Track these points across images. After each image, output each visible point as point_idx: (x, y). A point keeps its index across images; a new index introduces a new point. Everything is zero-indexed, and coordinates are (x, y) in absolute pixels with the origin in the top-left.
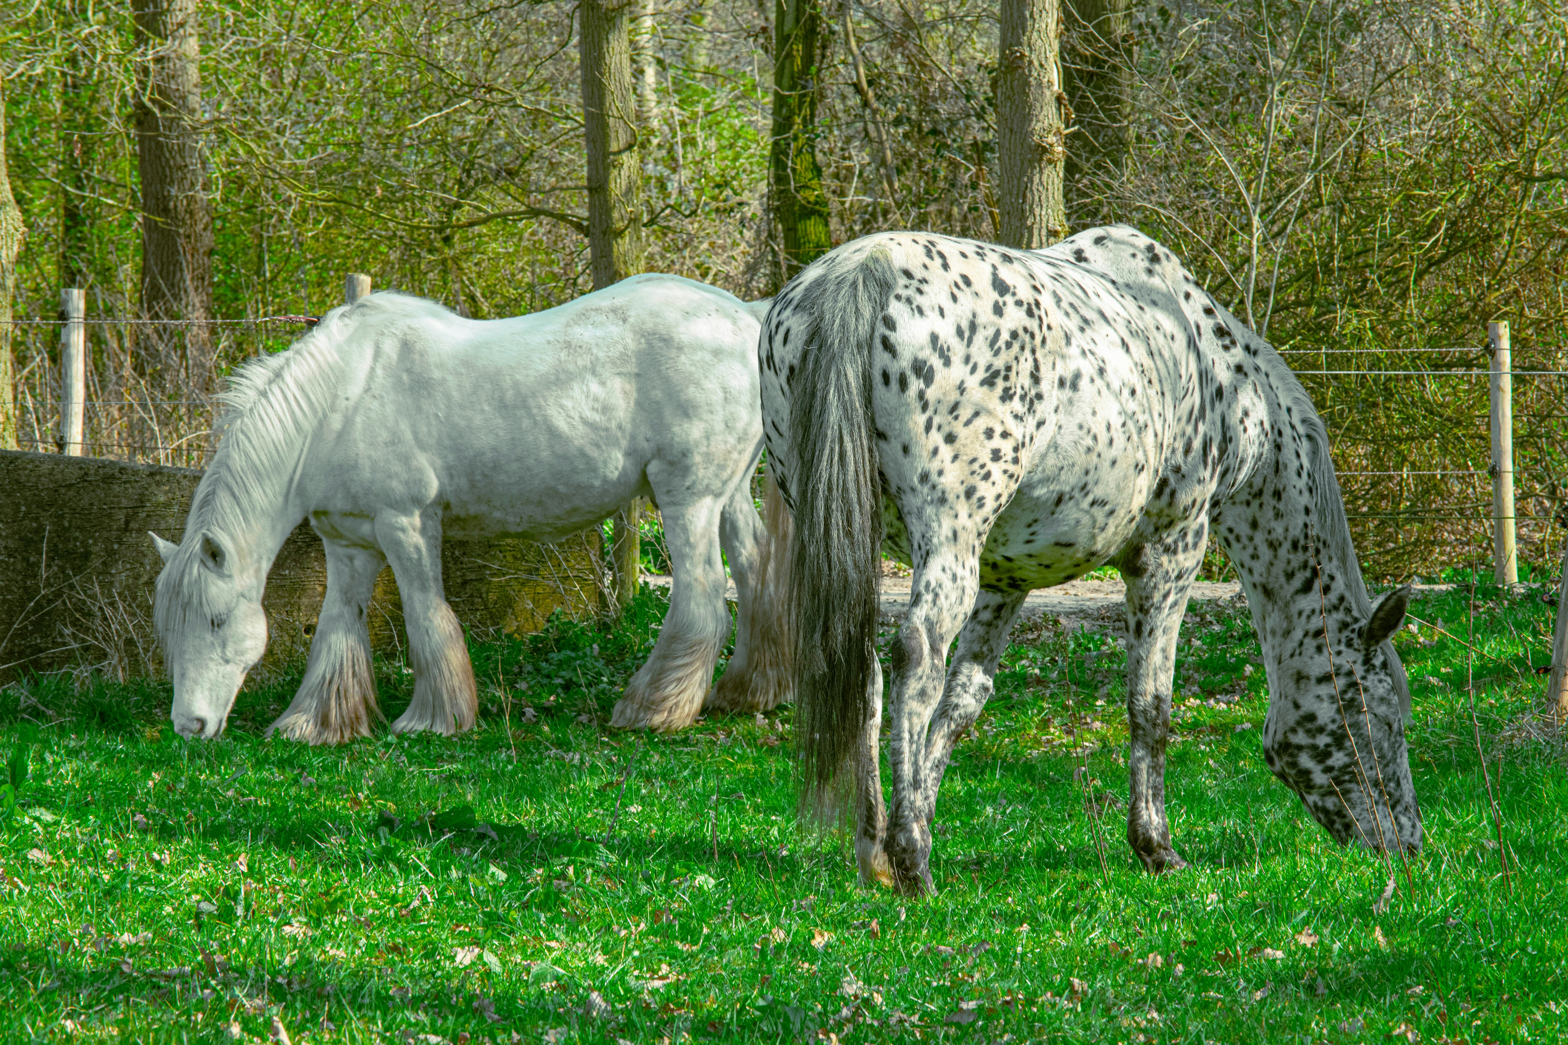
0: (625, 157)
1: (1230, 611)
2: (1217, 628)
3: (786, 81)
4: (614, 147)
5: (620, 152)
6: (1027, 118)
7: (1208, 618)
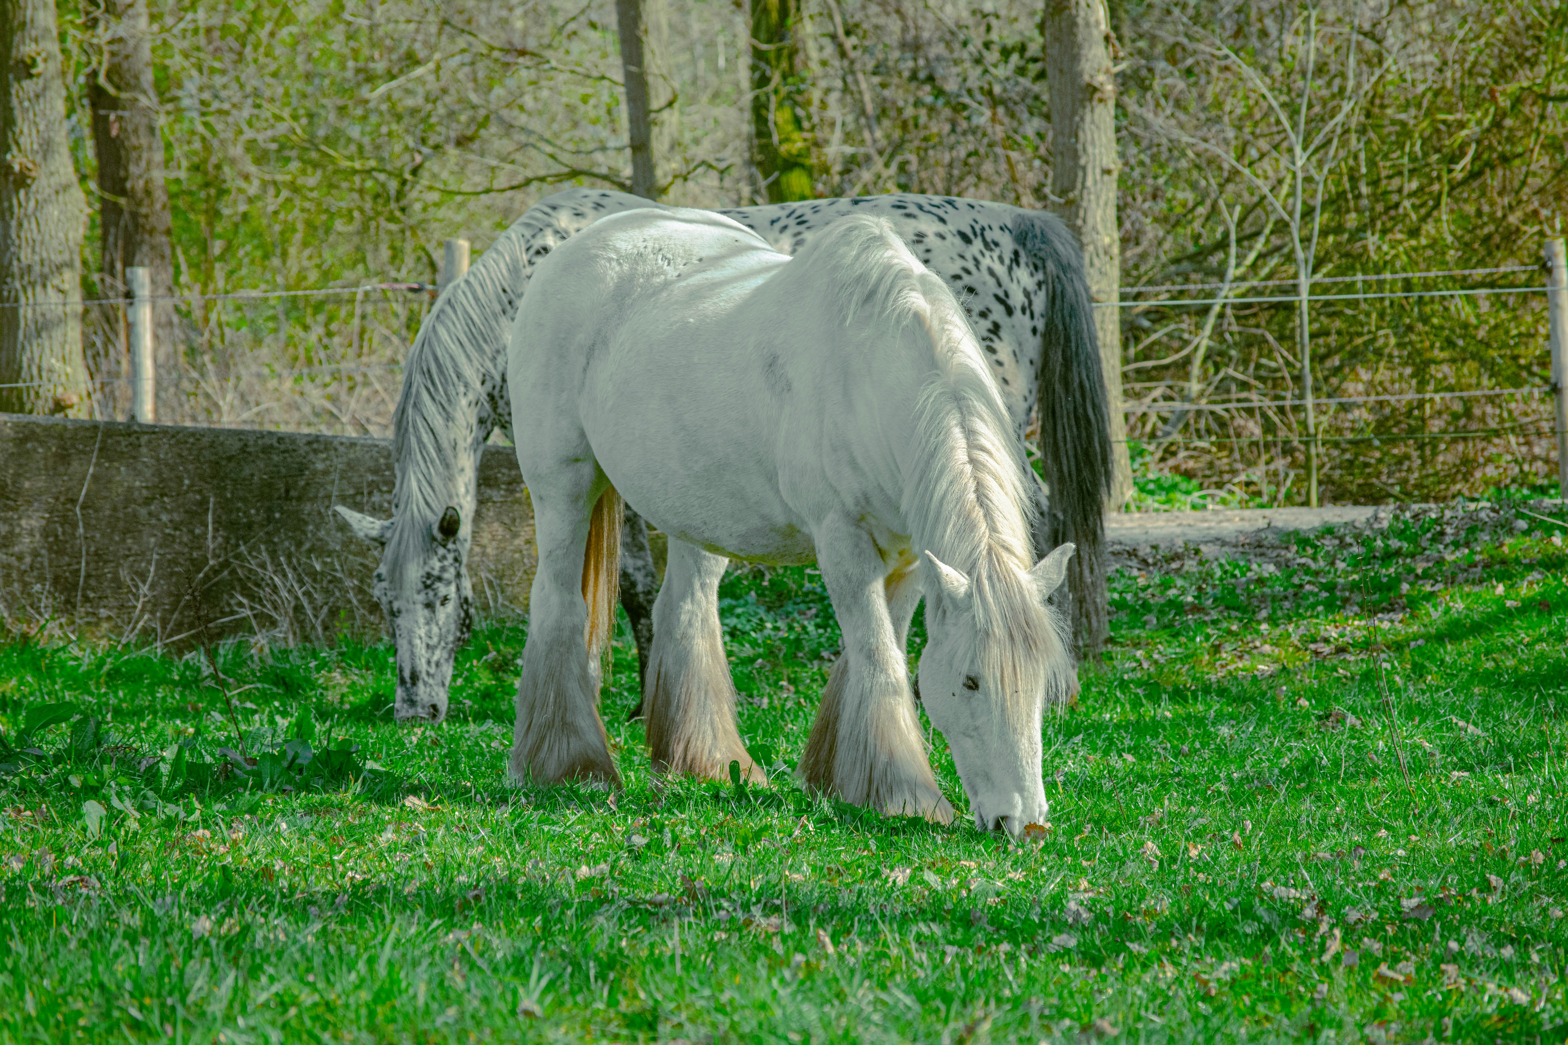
0: (665, 115)
1: (1368, 532)
2: (1355, 549)
3: (763, 35)
4: (655, 105)
5: (660, 110)
6: (1075, 58)
7: (1348, 540)
